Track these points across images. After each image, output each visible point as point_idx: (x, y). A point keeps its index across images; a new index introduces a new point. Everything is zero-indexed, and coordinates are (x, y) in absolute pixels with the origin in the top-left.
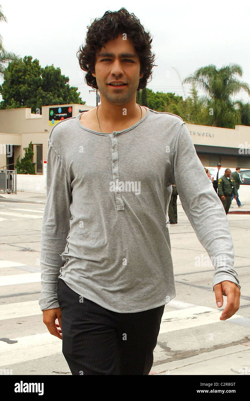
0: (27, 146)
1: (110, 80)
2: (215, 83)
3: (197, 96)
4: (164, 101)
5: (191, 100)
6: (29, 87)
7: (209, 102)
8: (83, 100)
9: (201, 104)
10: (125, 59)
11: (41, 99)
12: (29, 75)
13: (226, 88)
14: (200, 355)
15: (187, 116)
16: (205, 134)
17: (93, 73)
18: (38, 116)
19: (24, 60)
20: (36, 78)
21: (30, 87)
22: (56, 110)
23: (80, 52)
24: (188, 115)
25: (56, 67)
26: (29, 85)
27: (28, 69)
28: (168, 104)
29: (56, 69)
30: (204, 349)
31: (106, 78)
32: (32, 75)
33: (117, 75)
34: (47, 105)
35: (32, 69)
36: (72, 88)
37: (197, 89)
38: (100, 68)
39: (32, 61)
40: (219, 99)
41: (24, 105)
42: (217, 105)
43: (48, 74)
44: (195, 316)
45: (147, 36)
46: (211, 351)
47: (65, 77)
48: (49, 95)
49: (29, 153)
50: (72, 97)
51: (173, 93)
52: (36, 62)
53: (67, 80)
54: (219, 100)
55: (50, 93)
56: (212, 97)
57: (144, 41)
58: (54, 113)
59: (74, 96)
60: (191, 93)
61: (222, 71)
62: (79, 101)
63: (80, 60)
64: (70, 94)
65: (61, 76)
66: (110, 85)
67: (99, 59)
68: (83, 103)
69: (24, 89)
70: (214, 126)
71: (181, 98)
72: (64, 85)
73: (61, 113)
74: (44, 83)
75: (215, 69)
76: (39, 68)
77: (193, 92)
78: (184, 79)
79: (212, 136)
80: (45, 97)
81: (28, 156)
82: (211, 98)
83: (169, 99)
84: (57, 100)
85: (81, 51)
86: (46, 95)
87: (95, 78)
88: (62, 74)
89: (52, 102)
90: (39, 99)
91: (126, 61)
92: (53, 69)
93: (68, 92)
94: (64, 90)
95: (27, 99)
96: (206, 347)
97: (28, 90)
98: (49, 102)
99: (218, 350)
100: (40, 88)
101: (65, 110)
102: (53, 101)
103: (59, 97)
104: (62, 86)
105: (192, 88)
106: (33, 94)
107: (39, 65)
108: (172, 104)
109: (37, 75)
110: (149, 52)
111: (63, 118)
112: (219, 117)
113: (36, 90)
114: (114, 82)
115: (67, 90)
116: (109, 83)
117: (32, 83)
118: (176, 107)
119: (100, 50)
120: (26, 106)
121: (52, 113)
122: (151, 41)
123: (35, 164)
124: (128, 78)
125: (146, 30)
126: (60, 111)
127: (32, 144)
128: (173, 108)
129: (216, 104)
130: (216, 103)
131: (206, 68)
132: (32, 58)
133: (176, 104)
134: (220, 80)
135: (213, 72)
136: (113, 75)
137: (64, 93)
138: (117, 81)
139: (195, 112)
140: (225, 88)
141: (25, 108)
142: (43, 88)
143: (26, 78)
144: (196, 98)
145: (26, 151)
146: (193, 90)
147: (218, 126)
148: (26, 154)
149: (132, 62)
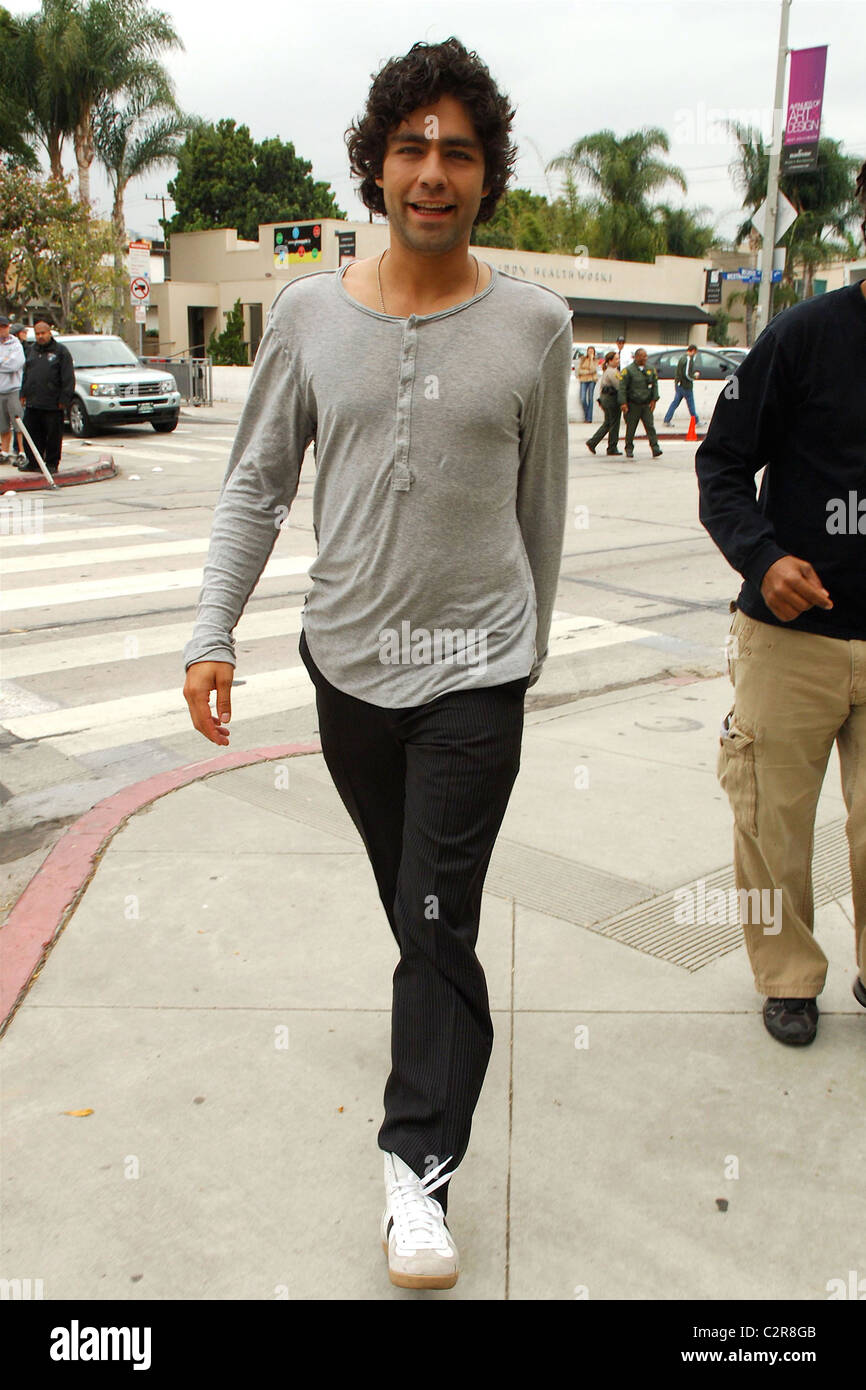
0: (231, 308)
1: (415, 196)
2: (612, 168)
3: (577, 195)
4: (508, 207)
5: (563, 203)
6: (229, 184)
7: (601, 209)
8: (342, 209)
9: (584, 211)
10: (450, 151)
11: (255, 210)
12: (229, 158)
13: (637, 179)
14: (581, 701)
15: (557, 239)
16: (594, 275)
17: (378, 178)
18: (252, 245)
19: (218, 129)
20: (244, 166)
21: (231, 183)
22: (287, 233)
23: (353, 132)
24: (560, 235)
25: (284, 142)
26: (231, 180)
27: (228, 146)
28: (517, 214)
29: (285, 145)
30: (587, 691)
31: (406, 191)
32: (237, 159)
33: (432, 185)
34: (268, 222)
35: (236, 145)
36: (319, 185)
37: (577, 181)
38: (395, 170)
39: (236, 129)
40: (623, 201)
41: (220, 222)
42: (617, 215)
43: (269, 156)
44: (572, 634)
45: (503, 103)
46: (600, 694)
47: (305, 161)
48: (271, 200)
49: (235, 323)
50: (318, 204)
51: (527, 190)
52: (244, 132)
53: (308, 167)
54: (622, 205)
55: (274, 195)
56: (608, 198)
57: (497, 112)
58: (284, 238)
59: (323, 201)
60: (563, 190)
61: (627, 142)
62: (333, 211)
63: (350, 150)
64: (314, 198)
65: (296, 160)
66: (415, 207)
67: (395, 147)
68: (341, 217)
69: (220, 188)
70: (612, 259)
71: (544, 199)
72: (303, 179)
73: (299, 239)
74: (260, 175)
75: (613, 139)
76: (250, 145)
77: (566, 187)
78: (550, 160)
79: (608, 279)
80: (264, 204)
81: (234, 329)
82: (605, 200)
83: (520, 202)
84: (288, 209)
85: (354, 129)
86: (266, 200)
87: (381, 190)
88: (298, 155)
89: (277, 214)
90: (252, 208)
91: (455, 157)
92: (279, 145)
93: (311, 191)
94: (302, 189)
95: (225, 209)
96: (591, 688)
97: (227, 191)
98: (273, 214)
99: (614, 692)
100: (253, 185)
101: (306, 232)
102: (280, 212)
103: (291, 203)
104: (299, 181)
105: (565, 180)
106: (238, 199)
107: (251, 137)
108: (525, 215)
109: (247, 158)
110: (505, 141)
111: (301, 249)
112: (621, 240)
113: (245, 190)
114: (425, 202)
115: (308, 190)
116: (411, 201)
117: (236, 175)
118: (534, 219)
119: (397, 128)
120: (225, 224)
121: (280, 238)
122: (513, 115)
123: (246, 345)
124: (457, 195)
125: (502, 90)
126: (296, 233)
127: (241, 302)
128: (529, 221)
129: (615, 212)
130: (615, 208)
131: (594, 138)
132: (234, 124)
133: (535, 213)
134: (623, 163)
135: (608, 145)
136: (424, 185)
137: (303, 195)
138: (432, 200)
139: (573, 230)
140: (634, 178)
141: (224, 230)
142: (259, 186)
143: (224, 165)
144: (573, 198)
145: (229, 318)
146: (569, 184)
147: (620, 258)
148: (230, 324)
149: (468, 158)
